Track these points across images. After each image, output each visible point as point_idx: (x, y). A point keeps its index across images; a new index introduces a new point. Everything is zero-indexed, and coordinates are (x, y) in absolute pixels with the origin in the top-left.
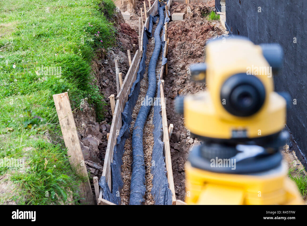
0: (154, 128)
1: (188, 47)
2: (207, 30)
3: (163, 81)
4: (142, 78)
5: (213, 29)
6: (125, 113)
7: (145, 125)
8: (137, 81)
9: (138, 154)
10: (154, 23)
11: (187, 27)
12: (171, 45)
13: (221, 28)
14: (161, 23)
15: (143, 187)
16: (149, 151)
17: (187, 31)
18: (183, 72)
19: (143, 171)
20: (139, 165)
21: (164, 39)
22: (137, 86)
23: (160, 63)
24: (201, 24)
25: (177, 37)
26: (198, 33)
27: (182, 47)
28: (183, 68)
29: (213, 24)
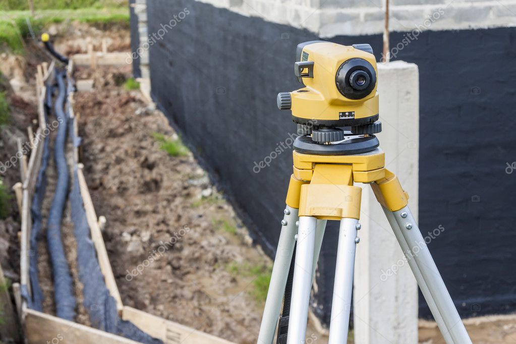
0: (75, 227)
1: (104, 123)
2: (127, 102)
3: (81, 166)
4: (48, 165)
5: (134, 100)
6: (35, 208)
7: (62, 224)
8: (43, 168)
9: (59, 259)
10: (53, 95)
11: (100, 98)
12: (82, 121)
13: (143, 99)
14: (62, 94)
15: (72, 298)
16: (73, 255)
17: (99, 104)
18: (102, 155)
19: (68, 279)
20: (61, 272)
21: (71, 114)
22: (44, 175)
23: (70, 145)
24: (119, 95)
25: (88, 111)
26: (116, 105)
27: (97, 124)
28: (103, 150)
29: (133, 94)
